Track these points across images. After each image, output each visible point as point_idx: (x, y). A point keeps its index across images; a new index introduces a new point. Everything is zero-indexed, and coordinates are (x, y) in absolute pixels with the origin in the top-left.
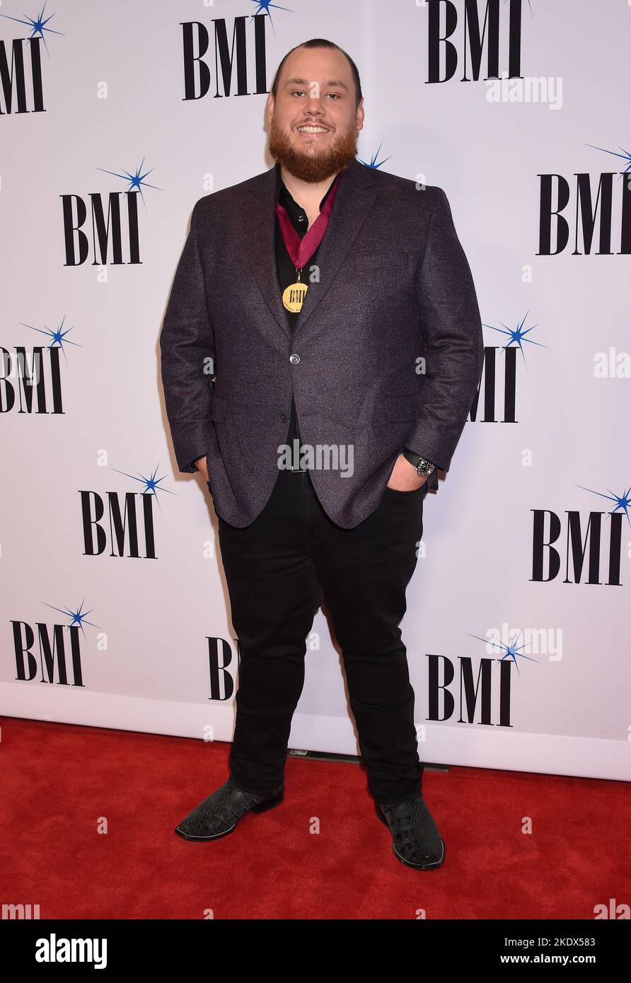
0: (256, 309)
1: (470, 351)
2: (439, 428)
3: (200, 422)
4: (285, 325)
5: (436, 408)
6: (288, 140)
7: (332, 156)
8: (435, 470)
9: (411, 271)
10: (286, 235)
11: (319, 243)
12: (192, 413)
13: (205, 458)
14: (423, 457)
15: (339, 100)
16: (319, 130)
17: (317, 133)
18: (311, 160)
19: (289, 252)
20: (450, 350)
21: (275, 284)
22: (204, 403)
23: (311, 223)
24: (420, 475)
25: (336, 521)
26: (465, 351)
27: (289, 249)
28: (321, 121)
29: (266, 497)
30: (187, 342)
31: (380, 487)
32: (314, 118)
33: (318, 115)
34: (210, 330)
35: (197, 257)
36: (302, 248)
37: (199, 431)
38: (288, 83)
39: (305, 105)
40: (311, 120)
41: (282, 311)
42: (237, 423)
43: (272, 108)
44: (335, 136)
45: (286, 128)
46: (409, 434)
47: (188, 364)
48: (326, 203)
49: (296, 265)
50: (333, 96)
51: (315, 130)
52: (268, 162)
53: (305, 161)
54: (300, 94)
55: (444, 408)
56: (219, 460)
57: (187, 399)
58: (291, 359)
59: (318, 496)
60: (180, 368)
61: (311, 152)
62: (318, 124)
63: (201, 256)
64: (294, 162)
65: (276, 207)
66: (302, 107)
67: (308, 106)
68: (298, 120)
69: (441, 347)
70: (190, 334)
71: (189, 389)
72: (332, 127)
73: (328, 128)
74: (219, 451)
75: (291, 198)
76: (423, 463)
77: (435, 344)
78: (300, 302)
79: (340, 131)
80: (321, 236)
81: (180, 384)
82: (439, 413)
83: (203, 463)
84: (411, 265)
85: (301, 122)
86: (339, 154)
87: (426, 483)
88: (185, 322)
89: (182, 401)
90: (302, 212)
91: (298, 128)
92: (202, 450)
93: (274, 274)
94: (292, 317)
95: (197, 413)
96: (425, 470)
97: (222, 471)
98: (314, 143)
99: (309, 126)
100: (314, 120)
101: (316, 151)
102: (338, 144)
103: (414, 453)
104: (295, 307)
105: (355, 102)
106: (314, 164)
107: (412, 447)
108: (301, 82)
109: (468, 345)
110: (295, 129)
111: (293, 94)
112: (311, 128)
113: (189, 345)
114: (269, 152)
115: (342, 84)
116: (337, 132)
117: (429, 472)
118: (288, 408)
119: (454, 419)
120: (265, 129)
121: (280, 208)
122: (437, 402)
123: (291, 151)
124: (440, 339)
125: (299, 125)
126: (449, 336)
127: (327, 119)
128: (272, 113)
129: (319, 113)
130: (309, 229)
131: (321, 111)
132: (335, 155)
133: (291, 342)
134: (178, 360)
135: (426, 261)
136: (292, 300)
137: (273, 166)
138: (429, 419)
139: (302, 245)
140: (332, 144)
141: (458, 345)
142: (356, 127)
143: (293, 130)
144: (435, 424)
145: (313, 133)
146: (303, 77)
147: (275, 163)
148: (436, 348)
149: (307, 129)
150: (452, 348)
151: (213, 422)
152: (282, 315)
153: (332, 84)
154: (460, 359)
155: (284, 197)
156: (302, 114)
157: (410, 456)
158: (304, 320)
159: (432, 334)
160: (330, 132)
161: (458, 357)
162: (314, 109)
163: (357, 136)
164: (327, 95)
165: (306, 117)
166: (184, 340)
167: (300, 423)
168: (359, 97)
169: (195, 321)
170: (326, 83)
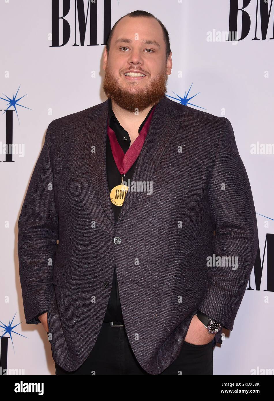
0: (90, 203)
1: (247, 238)
2: (224, 296)
3: (44, 285)
4: (111, 215)
5: (221, 280)
6: (117, 82)
7: (148, 93)
8: (221, 329)
9: (204, 178)
10: (114, 149)
11: (137, 156)
12: (38, 278)
13: (46, 314)
14: (211, 318)
15: (154, 54)
16: (139, 75)
17: (137, 77)
18: (133, 96)
19: (116, 162)
20: (232, 236)
21: (105, 185)
22: (48, 270)
23: (132, 141)
24: (209, 333)
25: (145, 369)
26: (244, 238)
27: (116, 160)
28: (140, 69)
29: (91, 346)
30: (38, 224)
31: (179, 341)
32: (135, 67)
33: (138, 64)
34: (56, 216)
35: (49, 163)
36: (125, 159)
37: (43, 292)
38: (117, 42)
39: (129, 57)
40: (133, 68)
41: (110, 205)
42: (72, 287)
43: (106, 59)
44: (150, 80)
45: (116, 74)
46: (202, 299)
47: (38, 241)
48: (143, 128)
49: (121, 171)
50: (149, 51)
51: (136, 75)
52: (102, 97)
53: (129, 97)
54: (125, 49)
55: (228, 280)
56: (56, 315)
57: (36, 267)
58: (115, 240)
59: (132, 347)
60: (32, 244)
61: (133, 91)
62: (138, 70)
63: (52, 162)
64: (121, 97)
65: (108, 130)
66: (127, 59)
67: (131, 58)
68: (124, 68)
69: (226, 234)
70: (41, 218)
71: (37, 260)
72: (148, 73)
73: (146, 73)
74: (57, 309)
75: (118, 123)
76: (212, 323)
77: (222, 232)
78: (123, 198)
79: (154, 76)
80: (139, 151)
81: (31, 256)
82: (225, 284)
83: (44, 317)
84: (204, 174)
85: (126, 69)
86: (153, 93)
87: (215, 339)
88: (38, 209)
89: (32, 268)
90: (126, 134)
91: (124, 74)
92: (44, 308)
93: (105, 179)
94: (116, 209)
95: (42, 278)
96: (213, 328)
97: (58, 324)
98: (135, 84)
99: (132, 72)
100: (135, 68)
101: (136, 89)
102: (153, 85)
103: (204, 315)
104: (119, 202)
105: (165, 55)
106: (135, 99)
107: (204, 310)
108: (126, 41)
109: (245, 233)
110: (122, 75)
111: (120, 49)
112: (133, 74)
113: (40, 227)
114: (103, 90)
115: (156, 43)
116: (151, 77)
117: (217, 330)
118: (111, 277)
119: (235, 289)
120: (101, 74)
121: (111, 131)
122: (222, 276)
123: (119, 90)
124: (225, 227)
125: (125, 72)
126: (231, 226)
127: (145, 68)
128: (106, 63)
129: (139, 63)
130: (131, 145)
131: (141, 62)
132: (150, 93)
133: (115, 228)
134: (31, 238)
135: (215, 171)
136: (117, 197)
137: (106, 99)
138: (217, 289)
139: (125, 157)
140: (148, 86)
141: (239, 233)
142: (166, 73)
143: (120, 75)
144: (221, 293)
145: (135, 77)
146: (128, 37)
147: (108, 98)
148: (222, 234)
149: (130, 74)
150: (233, 235)
151: (54, 285)
152: (109, 208)
153: (149, 42)
154: (239, 244)
155: (114, 123)
156: (127, 64)
157: (202, 317)
158: (125, 212)
159: (219, 224)
160: (147, 77)
161: (238, 242)
162: (135, 60)
163: (167, 79)
164: (144, 50)
165: (129, 66)
166: (36, 223)
167: (120, 289)
168: (168, 51)
169: (45, 209)
170: (144, 42)
